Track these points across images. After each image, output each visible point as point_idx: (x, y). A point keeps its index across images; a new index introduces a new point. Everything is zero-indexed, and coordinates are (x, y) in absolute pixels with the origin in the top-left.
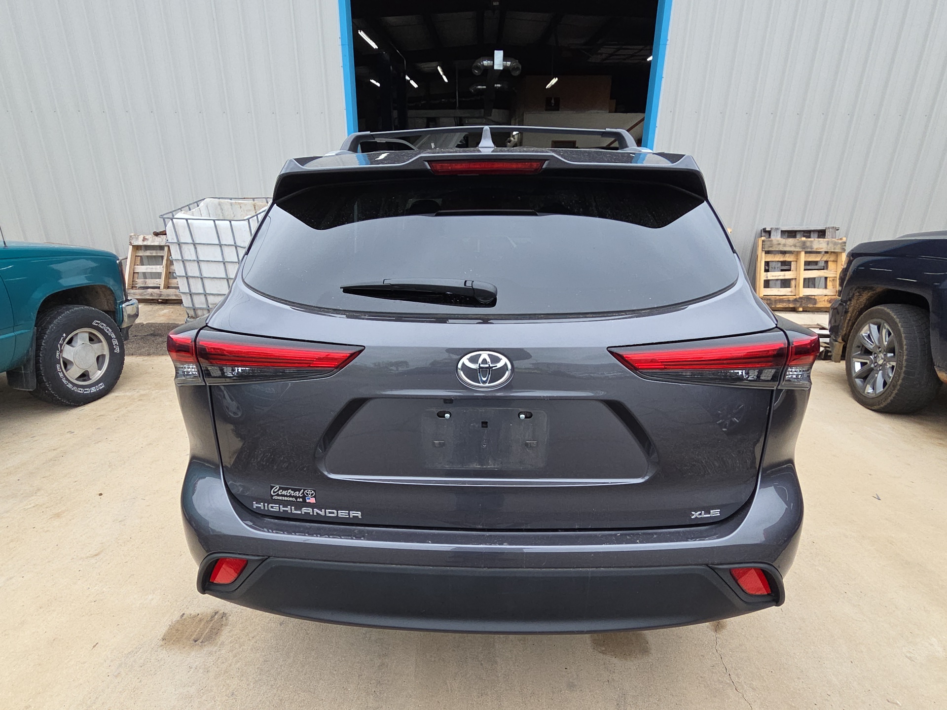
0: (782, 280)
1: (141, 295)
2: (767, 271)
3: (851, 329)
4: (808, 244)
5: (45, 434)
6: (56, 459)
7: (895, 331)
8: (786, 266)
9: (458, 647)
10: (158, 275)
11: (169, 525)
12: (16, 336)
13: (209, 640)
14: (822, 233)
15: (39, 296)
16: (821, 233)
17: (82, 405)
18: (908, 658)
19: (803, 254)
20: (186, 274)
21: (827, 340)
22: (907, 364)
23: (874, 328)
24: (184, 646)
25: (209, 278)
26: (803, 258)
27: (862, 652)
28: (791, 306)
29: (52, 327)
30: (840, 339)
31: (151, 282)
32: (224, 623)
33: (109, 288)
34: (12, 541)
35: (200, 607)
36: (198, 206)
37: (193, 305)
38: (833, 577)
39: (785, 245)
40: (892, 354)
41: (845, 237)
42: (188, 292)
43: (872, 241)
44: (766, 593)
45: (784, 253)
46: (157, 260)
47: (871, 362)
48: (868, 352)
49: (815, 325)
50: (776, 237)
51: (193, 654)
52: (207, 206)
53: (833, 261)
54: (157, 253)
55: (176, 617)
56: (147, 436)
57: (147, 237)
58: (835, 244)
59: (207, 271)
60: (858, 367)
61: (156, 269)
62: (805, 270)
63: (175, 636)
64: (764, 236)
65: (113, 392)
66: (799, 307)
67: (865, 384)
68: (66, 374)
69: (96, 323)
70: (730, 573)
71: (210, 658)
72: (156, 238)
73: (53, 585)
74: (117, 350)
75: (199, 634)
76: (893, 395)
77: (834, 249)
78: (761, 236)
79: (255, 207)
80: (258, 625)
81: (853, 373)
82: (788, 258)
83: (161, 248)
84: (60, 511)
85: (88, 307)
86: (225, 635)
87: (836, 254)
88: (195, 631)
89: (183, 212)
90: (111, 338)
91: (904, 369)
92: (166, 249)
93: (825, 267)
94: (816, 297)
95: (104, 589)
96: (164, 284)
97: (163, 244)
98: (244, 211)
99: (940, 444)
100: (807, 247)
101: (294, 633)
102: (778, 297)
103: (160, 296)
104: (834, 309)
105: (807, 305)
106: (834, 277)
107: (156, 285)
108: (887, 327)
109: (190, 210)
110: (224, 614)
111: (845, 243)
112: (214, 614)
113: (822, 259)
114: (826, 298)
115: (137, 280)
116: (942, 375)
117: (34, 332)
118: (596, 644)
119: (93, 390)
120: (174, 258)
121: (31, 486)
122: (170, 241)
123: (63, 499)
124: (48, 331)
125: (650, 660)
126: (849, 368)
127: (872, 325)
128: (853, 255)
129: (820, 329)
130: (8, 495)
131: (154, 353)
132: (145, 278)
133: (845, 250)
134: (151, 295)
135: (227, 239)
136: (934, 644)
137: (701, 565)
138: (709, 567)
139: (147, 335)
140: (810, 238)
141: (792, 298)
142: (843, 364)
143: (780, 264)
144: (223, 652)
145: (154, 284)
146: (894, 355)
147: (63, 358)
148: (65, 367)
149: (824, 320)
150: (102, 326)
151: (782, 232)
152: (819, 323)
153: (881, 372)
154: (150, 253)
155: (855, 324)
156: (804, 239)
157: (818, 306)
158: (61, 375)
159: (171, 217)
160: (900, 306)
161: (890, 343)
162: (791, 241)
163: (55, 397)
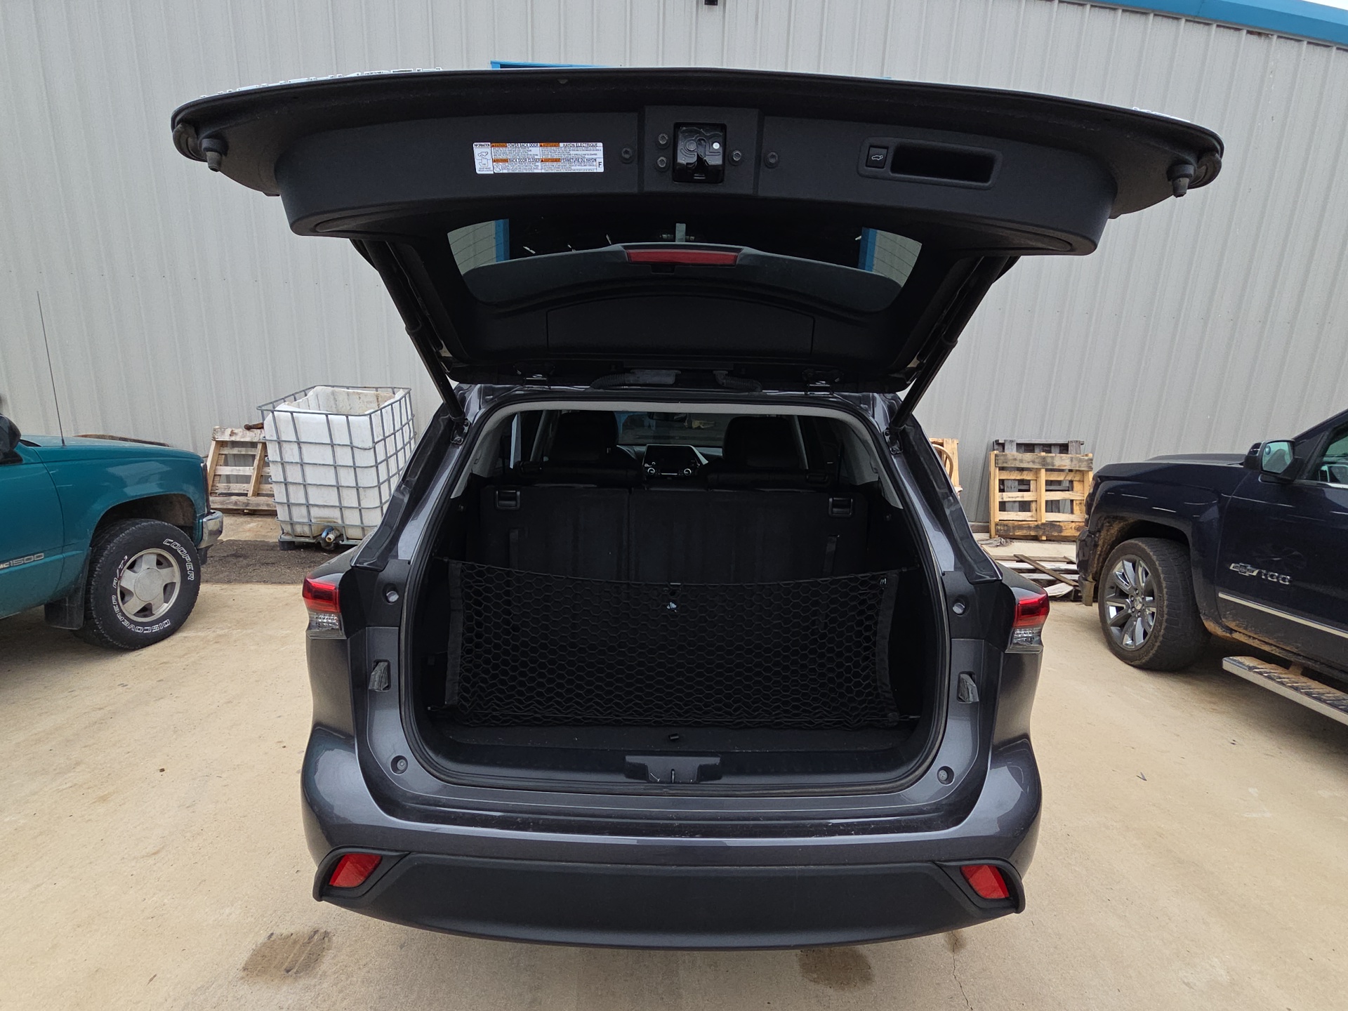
0: (1020, 501)
1: (222, 503)
2: (1002, 490)
3: (1102, 567)
4: (1049, 460)
5: (88, 688)
6: (102, 721)
7: (1152, 570)
8: (1024, 486)
9: (632, 975)
10: (246, 479)
11: (254, 811)
12: (64, 558)
13: (307, 970)
14: (1064, 448)
15: (100, 508)
16: (1062, 448)
17: (139, 649)
18: (1186, 985)
19: (1043, 471)
20: (285, 479)
21: (1076, 577)
22: (1168, 611)
23: (1129, 565)
24: (272, 978)
25: (315, 485)
26: (1044, 476)
27: (1131, 977)
28: (1033, 533)
29: (111, 548)
30: (1090, 578)
31: (235, 488)
32: (325, 946)
33: (189, 498)
34: (41, 834)
35: (294, 924)
36: (306, 395)
37: (291, 518)
38: (1093, 880)
39: (1021, 461)
40: (1151, 598)
41: (1091, 453)
42: (286, 502)
43: (1122, 462)
44: (1003, 897)
45: (1021, 470)
46: (246, 460)
47: (1128, 606)
48: (1123, 595)
49: (1061, 558)
50: (1011, 451)
51: (284, 990)
52: (317, 396)
53: (1079, 481)
54: (246, 451)
55: (262, 938)
56: (225, 692)
57: (236, 431)
58: (1080, 461)
59: (313, 476)
60: (1113, 612)
61: (244, 471)
62: (1046, 490)
63: (260, 964)
64: (997, 450)
65: (180, 632)
66: (1041, 536)
67: (1123, 633)
68: (122, 608)
69: (168, 542)
70: (961, 871)
71: (307, 994)
72: (248, 432)
73: (96, 895)
74: (192, 577)
75: (292, 961)
76: (1156, 648)
77: (1080, 467)
78: (994, 450)
79: (378, 399)
80: (372, 948)
81: (1108, 618)
82: (1026, 476)
83: (253, 445)
84: (106, 793)
85: (159, 522)
86: (326, 964)
87: (1082, 473)
88: (288, 958)
89: (286, 403)
90: (185, 561)
91: (1166, 616)
92: (260, 446)
93: (1070, 488)
94: (1061, 524)
95: (166, 901)
96: (253, 491)
97: (255, 440)
98: (364, 402)
99: (1214, 709)
100: (1048, 464)
101: (419, 959)
102: (1016, 523)
103: (247, 506)
104: (1082, 541)
105: (1049, 533)
106: (1081, 500)
107: (242, 492)
108: (1143, 565)
109: (295, 400)
110: (326, 934)
111: (1091, 460)
112: (312, 933)
113: (1067, 479)
114: (1073, 525)
115: (218, 485)
116: (1209, 625)
117: (87, 556)
118: (807, 969)
119: (156, 628)
120: (270, 459)
121: (67, 759)
122: (267, 438)
123: (110, 776)
124: (106, 552)
125: (873, 991)
126: (1103, 612)
127: (1126, 562)
128: (1100, 478)
129: (1068, 563)
130: (36, 771)
131: (235, 580)
132: (229, 482)
133: (1092, 469)
134: (236, 503)
135: (341, 437)
136: (1216, 965)
137: (927, 861)
138: (936, 864)
139: (228, 556)
140: (1050, 452)
141: (1033, 524)
142: (1096, 606)
143: (1017, 483)
144: (325, 985)
145: (240, 489)
146: (1154, 599)
147: (121, 587)
148: (123, 598)
149: (1071, 551)
150: (176, 546)
151: (1018, 444)
152: (1066, 555)
153: (1139, 619)
154: (239, 451)
155: (1107, 561)
156: (1043, 454)
157: (1064, 534)
158: (116, 609)
159: (272, 409)
160: (1157, 541)
161: (1148, 584)
162: (1028, 456)
163: (105, 637)
